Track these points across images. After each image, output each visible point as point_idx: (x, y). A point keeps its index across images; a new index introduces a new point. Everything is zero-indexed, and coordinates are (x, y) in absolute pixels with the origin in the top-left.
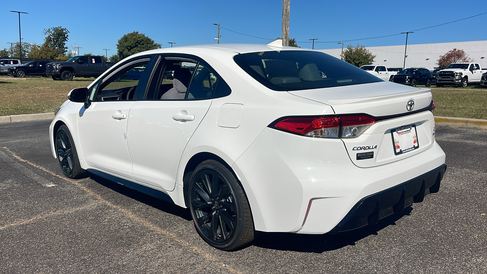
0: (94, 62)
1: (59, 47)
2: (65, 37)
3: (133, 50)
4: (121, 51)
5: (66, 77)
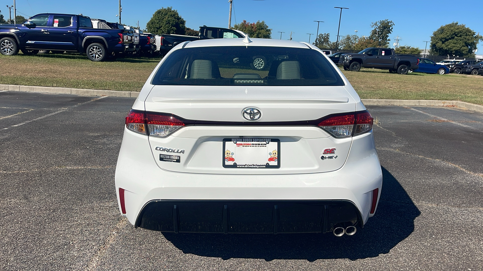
0: (383, 54)
1: (383, 39)
2: (390, 30)
3: (448, 42)
4: (434, 43)
5: (354, 67)
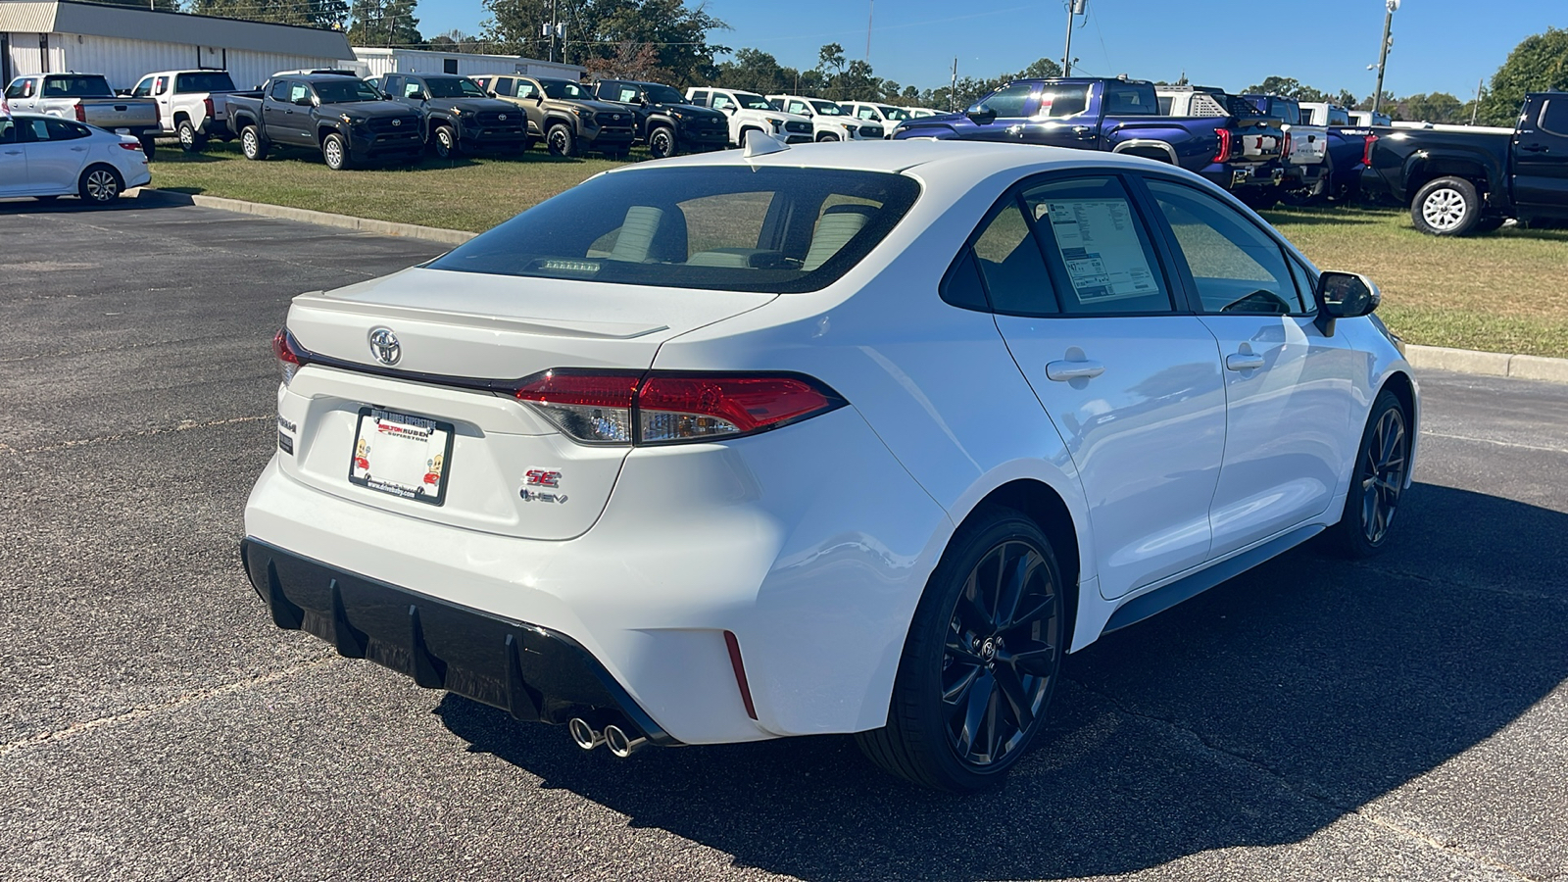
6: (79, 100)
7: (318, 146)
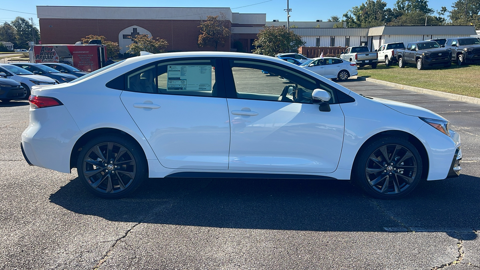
6: (356, 53)
7: (416, 63)
